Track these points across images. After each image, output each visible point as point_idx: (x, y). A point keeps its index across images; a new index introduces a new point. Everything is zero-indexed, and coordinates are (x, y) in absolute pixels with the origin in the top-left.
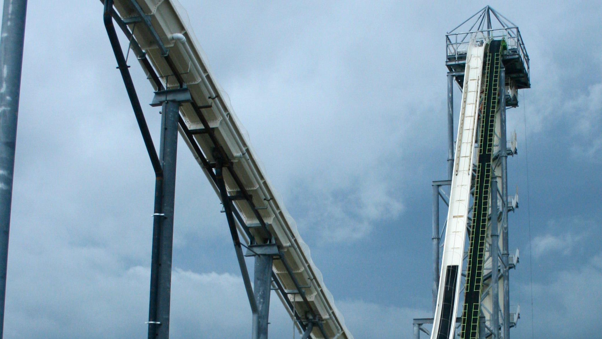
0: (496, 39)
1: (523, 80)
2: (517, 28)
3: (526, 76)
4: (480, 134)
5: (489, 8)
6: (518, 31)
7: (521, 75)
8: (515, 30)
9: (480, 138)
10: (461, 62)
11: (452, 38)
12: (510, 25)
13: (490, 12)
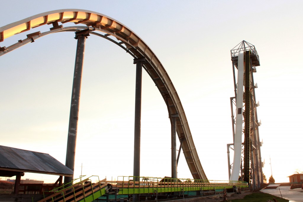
0: (247, 50)
1: (257, 63)
2: (254, 46)
3: (258, 62)
4: (245, 82)
5: (244, 41)
6: (254, 47)
7: (257, 62)
8: (253, 47)
9: (245, 84)
10: (236, 59)
11: (233, 52)
12: (251, 46)
13: (244, 42)
